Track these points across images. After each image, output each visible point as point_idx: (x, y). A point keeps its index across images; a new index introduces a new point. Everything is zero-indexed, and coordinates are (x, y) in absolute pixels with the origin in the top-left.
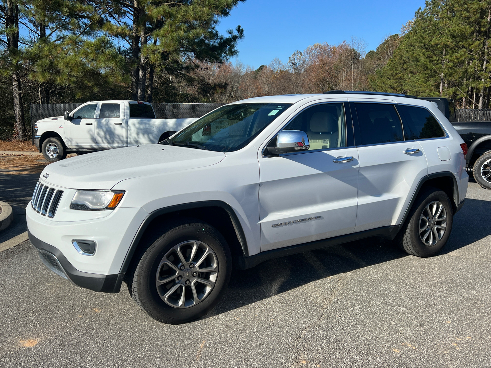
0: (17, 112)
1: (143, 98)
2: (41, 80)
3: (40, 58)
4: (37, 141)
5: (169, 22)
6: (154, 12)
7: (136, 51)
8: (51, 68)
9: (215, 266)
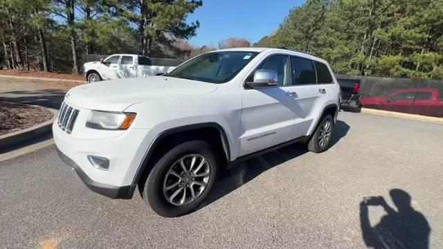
0: (74, 58)
1: (145, 54)
2: (87, 40)
3: (86, 28)
4: (85, 75)
5: (160, 13)
6: (152, 6)
7: (141, 29)
8: (93, 34)
9: (208, 171)
